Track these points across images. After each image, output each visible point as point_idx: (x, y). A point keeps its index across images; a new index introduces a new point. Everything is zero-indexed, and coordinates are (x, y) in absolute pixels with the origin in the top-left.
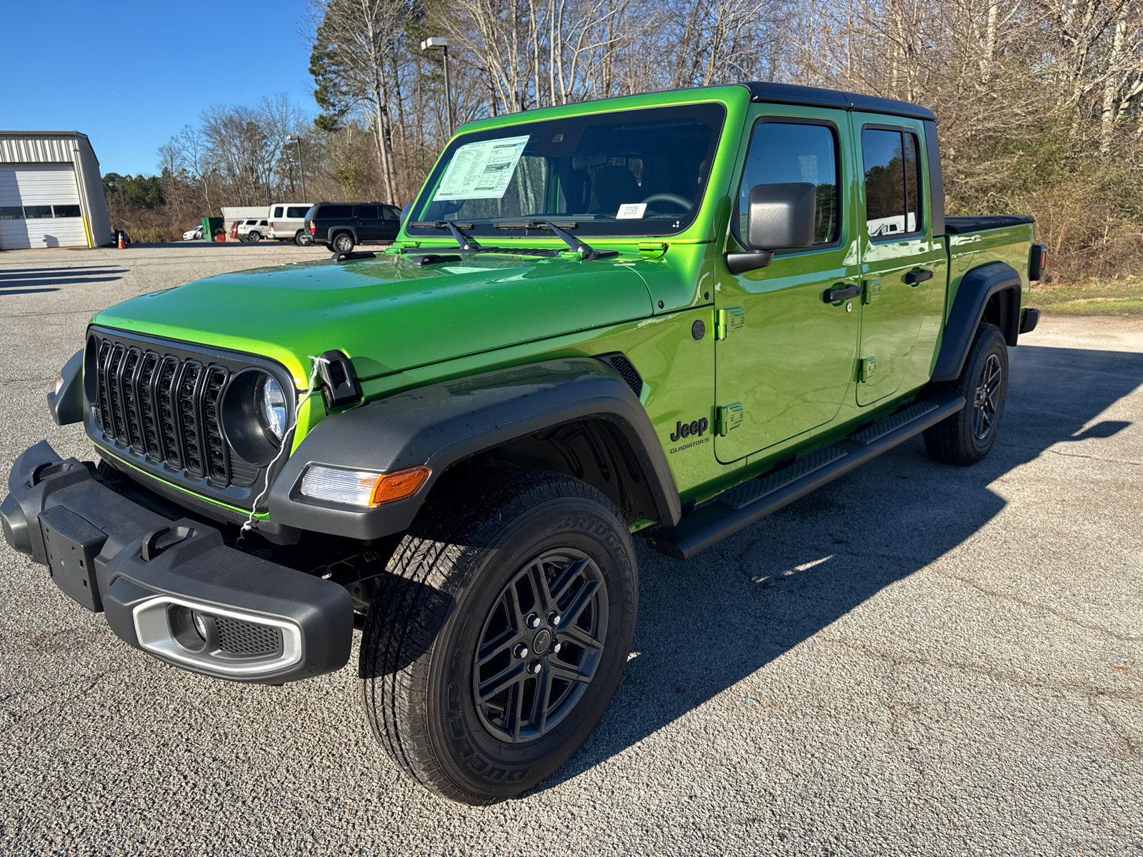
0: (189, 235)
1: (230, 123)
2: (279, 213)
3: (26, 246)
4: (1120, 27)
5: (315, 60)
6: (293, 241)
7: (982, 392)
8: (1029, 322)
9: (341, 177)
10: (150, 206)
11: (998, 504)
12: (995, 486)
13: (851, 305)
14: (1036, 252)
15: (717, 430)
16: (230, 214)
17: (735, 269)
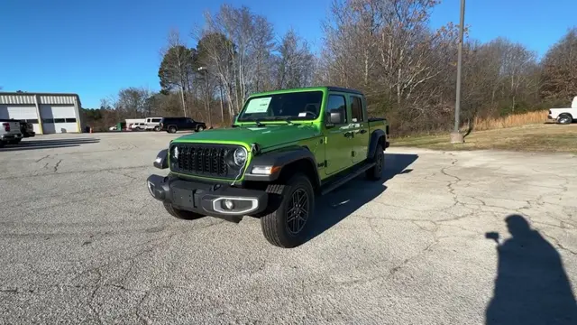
0: (112, 129)
1: (128, 91)
2: (149, 121)
3: (54, 132)
4: (400, 70)
5: (160, 72)
6: (154, 130)
7: (379, 161)
8: (387, 145)
9: (168, 109)
10: (96, 119)
11: (385, 188)
12: (384, 184)
13: (351, 137)
14: (387, 127)
15: (326, 166)
16: (129, 121)
17: (328, 128)
